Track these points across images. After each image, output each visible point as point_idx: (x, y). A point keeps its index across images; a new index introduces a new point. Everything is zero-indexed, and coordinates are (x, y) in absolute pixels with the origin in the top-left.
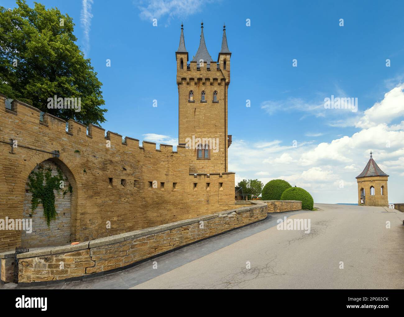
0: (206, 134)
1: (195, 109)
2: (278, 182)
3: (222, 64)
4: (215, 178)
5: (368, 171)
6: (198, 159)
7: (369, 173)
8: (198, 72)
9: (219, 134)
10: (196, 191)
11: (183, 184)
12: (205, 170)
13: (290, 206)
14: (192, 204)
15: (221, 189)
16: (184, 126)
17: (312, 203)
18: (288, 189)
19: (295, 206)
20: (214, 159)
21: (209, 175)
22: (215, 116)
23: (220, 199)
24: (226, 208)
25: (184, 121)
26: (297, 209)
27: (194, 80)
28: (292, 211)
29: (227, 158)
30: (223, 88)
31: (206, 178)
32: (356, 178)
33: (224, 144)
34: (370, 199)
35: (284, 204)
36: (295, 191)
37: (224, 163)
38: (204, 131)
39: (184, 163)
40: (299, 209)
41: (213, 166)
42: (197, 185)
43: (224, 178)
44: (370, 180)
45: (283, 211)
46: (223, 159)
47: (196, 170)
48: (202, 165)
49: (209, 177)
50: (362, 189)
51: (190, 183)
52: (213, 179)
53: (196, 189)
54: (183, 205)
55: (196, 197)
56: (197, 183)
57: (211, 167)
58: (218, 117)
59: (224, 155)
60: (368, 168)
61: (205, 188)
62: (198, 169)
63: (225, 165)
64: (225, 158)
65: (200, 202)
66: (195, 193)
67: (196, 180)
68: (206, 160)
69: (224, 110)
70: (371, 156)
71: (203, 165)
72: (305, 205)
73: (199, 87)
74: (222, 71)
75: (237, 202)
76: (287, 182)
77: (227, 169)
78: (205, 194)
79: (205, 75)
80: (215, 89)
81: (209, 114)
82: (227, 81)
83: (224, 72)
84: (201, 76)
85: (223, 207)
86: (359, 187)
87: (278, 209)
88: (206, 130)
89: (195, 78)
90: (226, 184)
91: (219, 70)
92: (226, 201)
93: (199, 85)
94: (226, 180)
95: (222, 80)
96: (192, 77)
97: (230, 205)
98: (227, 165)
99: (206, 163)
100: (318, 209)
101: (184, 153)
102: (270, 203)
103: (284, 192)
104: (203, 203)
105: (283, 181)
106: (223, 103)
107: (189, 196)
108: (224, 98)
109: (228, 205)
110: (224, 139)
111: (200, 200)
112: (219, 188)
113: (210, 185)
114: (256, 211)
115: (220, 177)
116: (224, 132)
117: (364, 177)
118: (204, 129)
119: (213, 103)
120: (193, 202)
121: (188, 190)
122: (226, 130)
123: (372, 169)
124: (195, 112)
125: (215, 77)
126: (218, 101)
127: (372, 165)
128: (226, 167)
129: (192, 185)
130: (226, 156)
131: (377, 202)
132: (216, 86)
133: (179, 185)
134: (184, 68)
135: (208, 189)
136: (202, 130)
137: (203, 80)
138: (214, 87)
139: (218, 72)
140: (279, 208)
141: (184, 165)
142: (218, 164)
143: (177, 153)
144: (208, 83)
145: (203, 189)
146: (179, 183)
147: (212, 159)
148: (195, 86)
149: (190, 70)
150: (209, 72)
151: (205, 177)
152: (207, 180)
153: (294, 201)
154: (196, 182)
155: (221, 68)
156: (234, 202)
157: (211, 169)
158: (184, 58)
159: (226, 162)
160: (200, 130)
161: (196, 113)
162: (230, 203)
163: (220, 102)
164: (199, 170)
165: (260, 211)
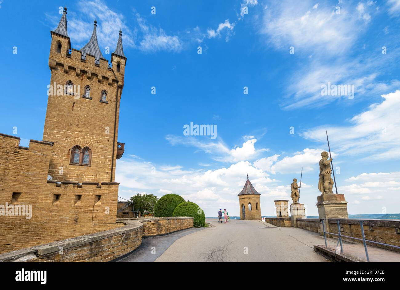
0: (88, 136)
1: (74, 103)
2: (172, 196)
3: (115, 65)
4: (91, 189)
5: (246, 189)
6: (72, 163)
7: (247, 192)
8: (83, 63)
9: (106, 138)
10: (57, 206)
11: (34, 194)
12: (81, 179)
13: (180, 224)
14: (47, 225)
15: (99, 203)
16: (53, 120)
17: (204, 218)
18: (181, 204)
19: (186, 224)
20: (96, 167)
21: (81, 184)
22: (102, 117)
23: (95, 217)
24: (104, 228)
25: (56, 113)
26: (188, 227)
27: (76, 70)
28: (183, 230)
29: (115, 167)
30: (116, 90)
31: (76, 188)
32: (238, 195)
33: (112, 150)
34: (249, 214)
35: (172, 222)
36: (187, 206)
37: (111, 172)
38: (85, 132)
39: (39, 164)
40: (190, 227)
41: (94, 175)
42: (61, 198)
43: (104, 189)
44: (248, 197)
45: (170, 232)
46: (109, 167)
47: (67, 178)
48: (77, 173)
49: (81, 187)
50: (243, 205)
51: (48, 194)
52: (88, 189)
53: (58, 202)
54: (31, 227)
55: (56, 214)
56: (60, 195)
57: (90, 176)
58: (106, 119)
59: (110, 163)
60: (246, 188)
61: (73, 202)
62: (71, 176)
63: (110, 174)
64: (112, 167)
65: (62, 221)
66: (54, 208)
67: (58, 191)
68: (83, 166)
69: (115, 113)
70: (248, 178)
71: (79, 172)
72: (197, 221)
73: (82, 80)
74: (115, 72)
75: (119, 220)
76: (181, 197)
77: (114, 179)
78: (72, 210)
79: (92, 69)
80: (105, 88)
81: (94, 114)
82: (120, 83)
83: (116, 73)
84: (86, 69)
85: (99, 227)
86: (240, 203)
87: (162, 230)
88: (88, 130)
89: (77, 68)
90: (105, 197)
91: (110, 69)
92: (103, 219)
93: (82, 78)
94: (106, 191)
95: (113, 81)
96: (72, 66)
97: (108, 225)
98: (113, 174)
99: (84, 170)
100: (209, 225)
101: (41, 151)
102: (152, 222)
103: (176, 207)
104: (67, 222)
105: (177, 195)
106: (114, 106)
107: (43, 213)
108: (115, 100)
109: (106, 225)
110: (112, 145)
111: (62, 219)
112: (95, 202)
113: (82, 198)
114: (110, 242)
115: (97, 187)
116: (113, 137)
117: (244, 195)
118: (85, 128)
119: (100, 102)
120: (50, 221)
121: (43, 205)
122: (116, 135)
123: (249, 188)
124: (73, 106)
125: (105, 75)
126: (108, 102)
127: (248, 186)
128: (113, 177)
129: (51, 198)
130: (114, 164)
131: (254, 217)
132: (106, 85)
133: (26, 196)
134: (61, 52)
135: (79, 203)
136: (81, 130)
137: (89, 74)
138: (103, 86)
139: (109, 71)
140: (164, 228)
141: (39, 168)
142: (102, 172)
143: (27, 149)
144: (95, 79)
145: (69, 204)
146: (26, 193)
147: (94, 166)
148: (77, 78)
149: (70, 58)
150: (98, 68)
151: (74, 186)
152: (78, 191)
153: (186, 217)
154: (59, 193)
155: (113, 69)
156: (115, 220)
157: (90, 178)
158: (62, 42)
159: (113, 172)
160: (80, 129)
161: (75, 108)
162: (109, 222)
163: (109, 103)
164: (72, 179)
165: (120, 240)
